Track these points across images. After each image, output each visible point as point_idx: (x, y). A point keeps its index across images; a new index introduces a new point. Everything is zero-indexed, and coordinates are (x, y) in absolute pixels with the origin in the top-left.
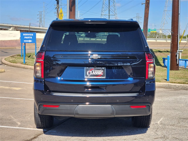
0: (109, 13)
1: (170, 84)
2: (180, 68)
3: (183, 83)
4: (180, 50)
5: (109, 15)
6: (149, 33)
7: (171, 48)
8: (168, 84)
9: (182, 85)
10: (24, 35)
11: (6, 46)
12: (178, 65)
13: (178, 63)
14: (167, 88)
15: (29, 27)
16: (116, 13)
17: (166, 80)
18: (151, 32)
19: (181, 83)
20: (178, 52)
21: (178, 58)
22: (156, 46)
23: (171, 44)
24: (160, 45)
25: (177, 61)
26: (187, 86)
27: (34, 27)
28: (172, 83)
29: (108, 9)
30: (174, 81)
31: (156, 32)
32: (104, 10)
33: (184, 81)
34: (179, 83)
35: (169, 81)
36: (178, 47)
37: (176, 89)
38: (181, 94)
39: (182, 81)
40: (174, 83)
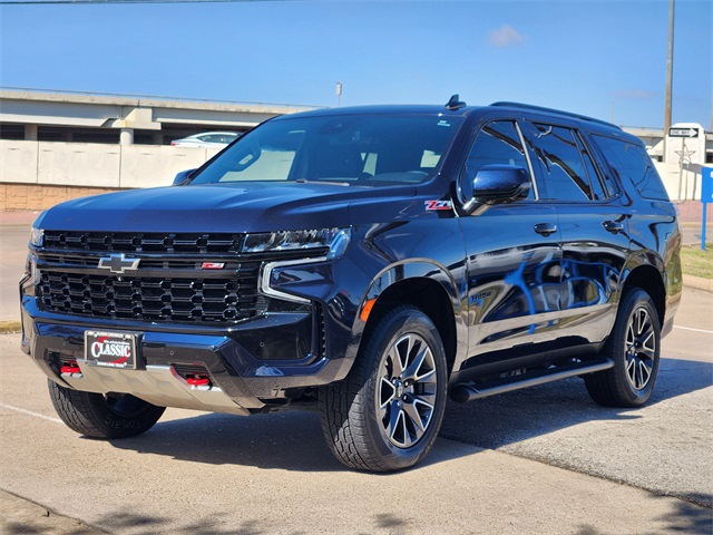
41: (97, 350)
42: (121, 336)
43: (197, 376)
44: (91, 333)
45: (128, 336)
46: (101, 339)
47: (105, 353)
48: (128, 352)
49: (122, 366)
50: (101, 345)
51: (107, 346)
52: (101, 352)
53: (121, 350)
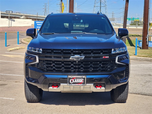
0: (101, 5)
1: (137, 57)
2: (149, 48)
3: (146, 57)
4: (149, 35)
5: (101, 7)
6: (133, 21)
7: (143, 33)
8: (136, 57)
9: (145, 58)
10: (37, 23)
11: (22, 31)
12: (147, 45)
13: (147, 44)
14: (135, 60)
15: (36, 16)
16: (106, 5)
17: (135, 55)
18: (135, 20)
19: (145, 57)
20: (148, 36)
21: (147, 40)
22: (136, 31)
23: (143, 30)
24: (138, 31)
25: (147, 42)
26: (151, 59)
27: (40, 16)
28: (139, 56)
29: (100, 2)
30: (140, 55)
31: (139, 20)
32: (96, 2)
33: (146, 56)
34: (143, 57)
35: (136, 55)
36: (148, 32)
37: (141, 60)
38: (143, 63)
39: (146, 55)
40: (140, 56)
41: (72, 81)
42: (81, 77)
43: (99, 85)
44: (70, 77)
45: (84, 77)
46: (73, 78)
47: (75, 82)
48: (83, 81)
49: (81, 85)
50: (73, 80)
51: (76, 80)
52: (73, 82)
53: (81, 81)
